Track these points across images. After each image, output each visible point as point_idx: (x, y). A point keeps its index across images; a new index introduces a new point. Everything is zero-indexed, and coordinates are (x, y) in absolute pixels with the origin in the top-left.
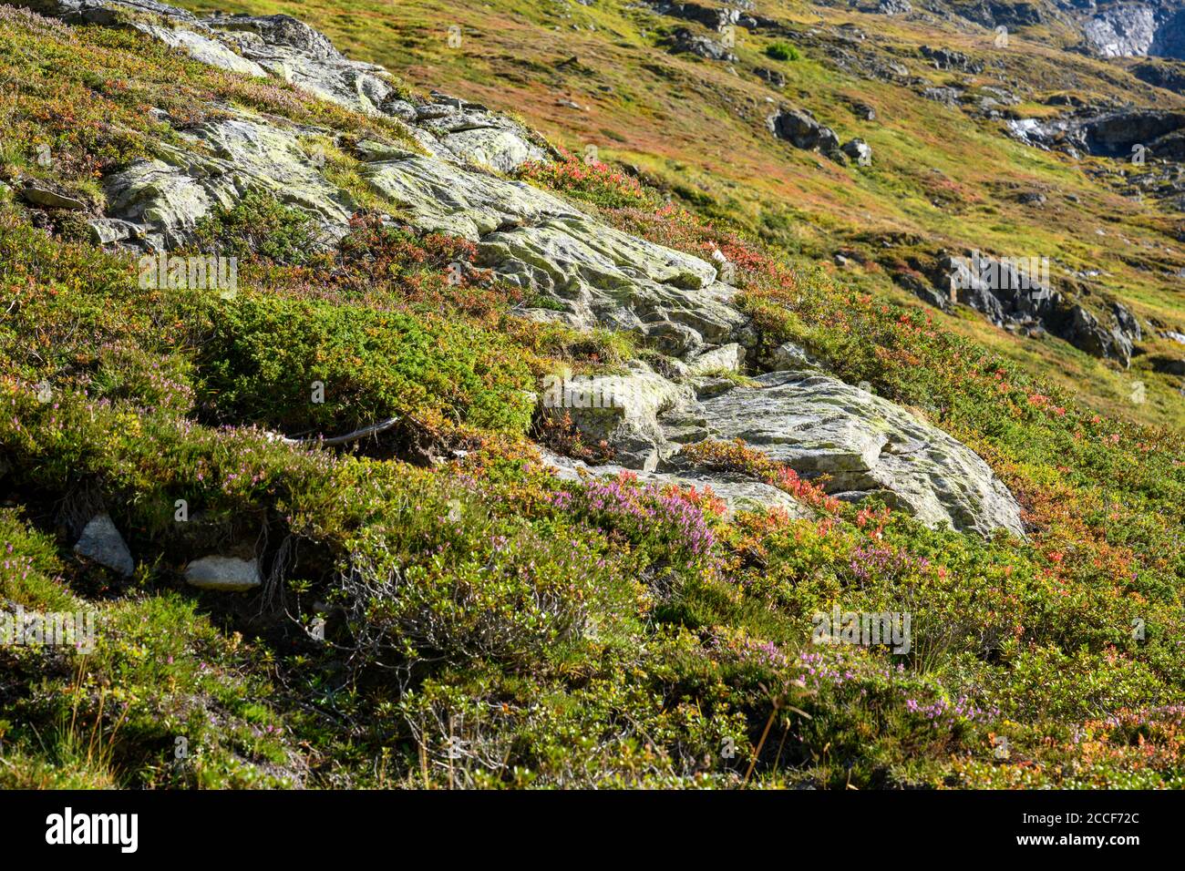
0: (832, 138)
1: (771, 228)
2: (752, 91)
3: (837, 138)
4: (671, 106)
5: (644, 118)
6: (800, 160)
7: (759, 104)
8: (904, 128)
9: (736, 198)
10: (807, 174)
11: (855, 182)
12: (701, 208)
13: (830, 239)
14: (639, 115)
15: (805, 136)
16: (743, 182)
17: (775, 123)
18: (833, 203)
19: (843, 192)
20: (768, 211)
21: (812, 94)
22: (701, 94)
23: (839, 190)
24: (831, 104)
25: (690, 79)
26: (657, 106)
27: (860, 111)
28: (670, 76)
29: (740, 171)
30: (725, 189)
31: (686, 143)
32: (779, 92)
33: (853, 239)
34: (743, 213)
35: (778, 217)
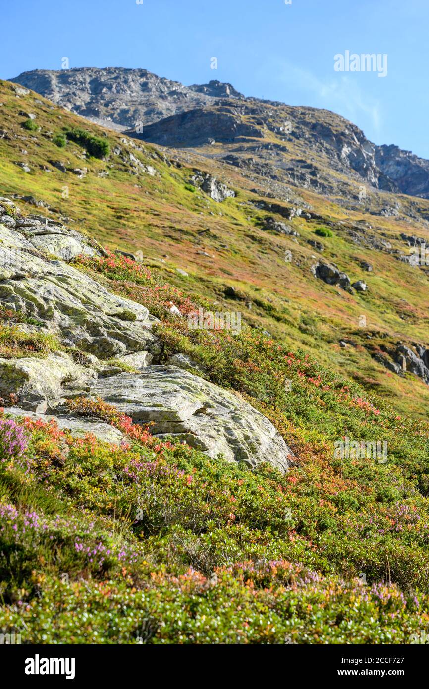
0: (347, 279)
1: (306, 324)
2: (304, 252)
3: (349, 279)
4: (259, 258)
5: (244, 263)
6: (328, 290)
7: (308, 259)
8: (387, 276)
9: (288, 307)
10: (332, 298)
11: (358, 303)
12: (267, 312)
13: (338, 332)
14: (241, 261)
15: (332, 278)
16: (294, 300)
17: (316, 270)
18: (344, 314)
19: (350, 308)
20: (305, 316)
21: (338, 256)
22: (276, 252)
23: (348, 307)
24: (349, 262)
25: (271, 244)
26: (251, 257)
27: (364, 266)
28: (260, 241)
29: (294, 294)
30: (282, 303)
31: (266, 278)
32: (320, 253)
33: (350, 333)
34: (291, 316)
35: (310, 319)
